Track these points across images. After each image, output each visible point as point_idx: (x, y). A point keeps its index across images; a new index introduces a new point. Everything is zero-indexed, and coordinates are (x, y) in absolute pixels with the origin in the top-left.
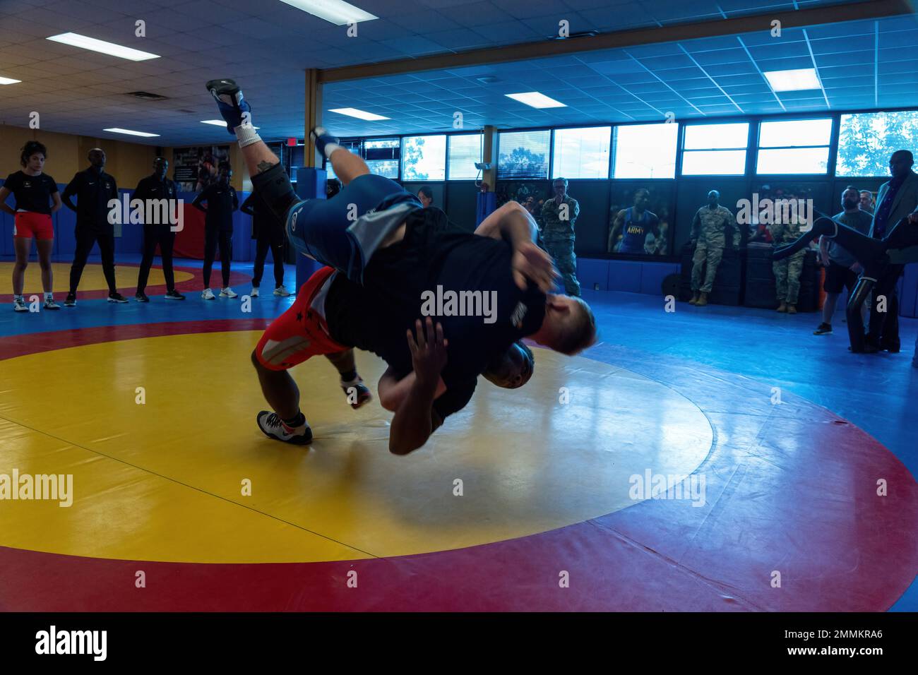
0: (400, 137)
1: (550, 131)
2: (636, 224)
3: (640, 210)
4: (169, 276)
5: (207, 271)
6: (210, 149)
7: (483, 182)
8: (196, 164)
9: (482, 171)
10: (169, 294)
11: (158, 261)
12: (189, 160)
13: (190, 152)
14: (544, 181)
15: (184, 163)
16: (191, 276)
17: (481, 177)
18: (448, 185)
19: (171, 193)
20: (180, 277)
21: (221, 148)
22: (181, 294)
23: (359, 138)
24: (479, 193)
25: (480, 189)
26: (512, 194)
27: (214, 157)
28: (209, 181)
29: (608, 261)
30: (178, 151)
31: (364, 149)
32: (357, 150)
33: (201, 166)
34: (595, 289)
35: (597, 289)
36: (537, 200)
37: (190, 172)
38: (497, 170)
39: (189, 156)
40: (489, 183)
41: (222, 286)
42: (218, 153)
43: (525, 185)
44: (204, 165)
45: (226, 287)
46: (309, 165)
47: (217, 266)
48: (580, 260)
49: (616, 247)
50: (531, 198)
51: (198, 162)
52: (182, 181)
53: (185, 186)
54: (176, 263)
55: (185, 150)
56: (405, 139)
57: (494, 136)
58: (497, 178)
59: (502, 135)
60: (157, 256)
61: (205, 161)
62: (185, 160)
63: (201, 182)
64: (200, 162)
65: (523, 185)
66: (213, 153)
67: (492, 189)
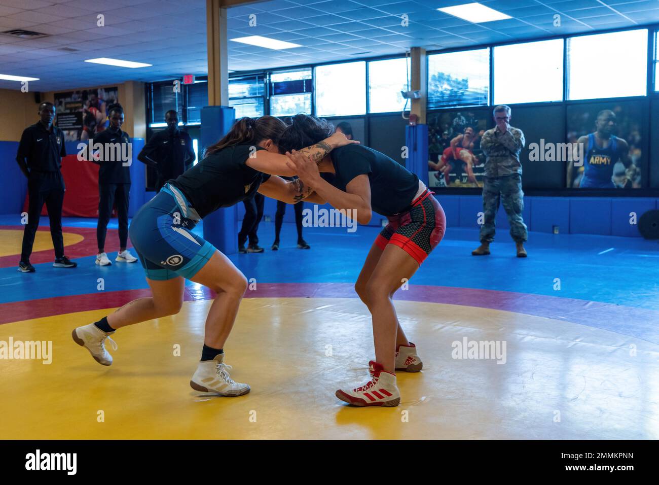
0: (312, 66)
1: (488, 49)
2: (600, 152)
3: (605, 135)
4: (57, 240)
5: (101, 231)
6: (95, 92)
7: (411, 113)
8: (81, 110)
9: (409, 100)
10: (58, 261)
11: (45, 222)
12: (73, 105)
13: (73, 96)
14: (485, 108)
15: (66, 109)
16: (79, 239)
17: (408, 109)
18: (369, 119)
19: (59, 143)
20: (70, 240)
21: (108, 90)
22: (72, 260)
23: (265, 70)
24: (407, 126)
25: (408, 122)
26: (447, 126)
27: (99, 101)
28: (96, 128)
29: (567, 199)
30: (60, 96)
31: (270, 84)
32: (262, 85)
33: (86, 111)
34: (553, 233)
35: (556, 232)
36: (477, 130)
37: (73, 119)
38: (427, 98)
39: (73, 100)
40: (419, 114)
41: (120, 248)
42: (105, 96)
43: (462, 115)
44: (89, 110)
45: (124, 250)
46: (215, 103)
47: (113, 225)
48: (529, 198)
49: (577, 182)
50: (469, 128)
51: (83, 106)
52: (66, 129)
53: (69, 134)
54: (65, 224)
55: (68, 94)
56: (318, 69)
57: (423, 58)
58: (427, 108)
59: (431, 57)
60: (44, 216)
61: (91, 106)
62: (68, 106)
63: (86, 130)
64: (85, 107)
65: (459, 114)
66: (99, 96)
67: (422, 121)
